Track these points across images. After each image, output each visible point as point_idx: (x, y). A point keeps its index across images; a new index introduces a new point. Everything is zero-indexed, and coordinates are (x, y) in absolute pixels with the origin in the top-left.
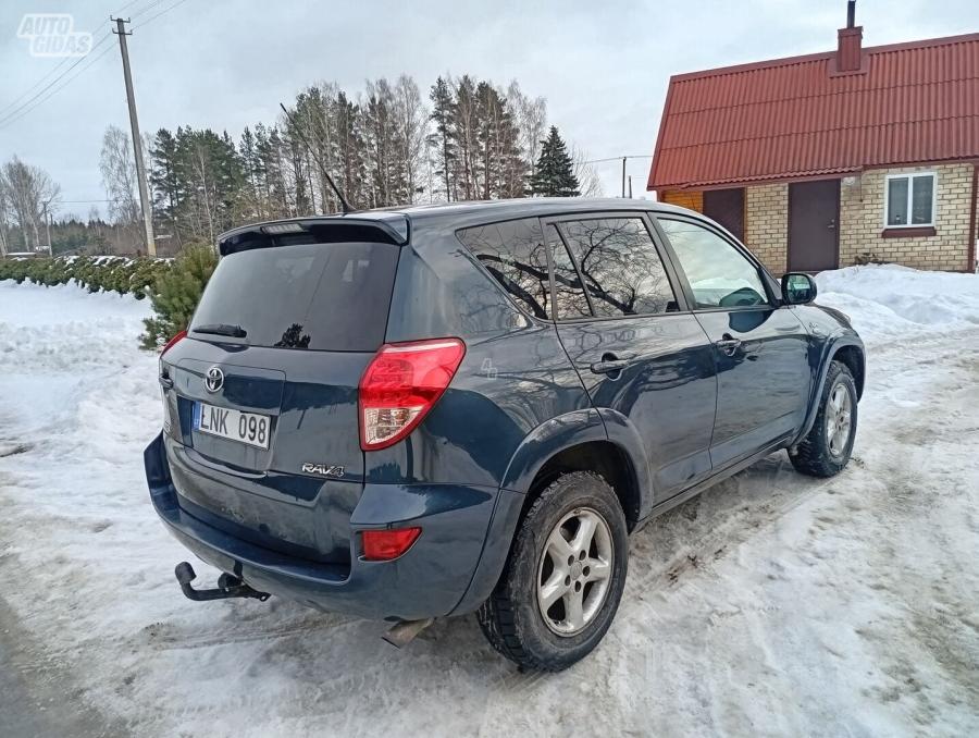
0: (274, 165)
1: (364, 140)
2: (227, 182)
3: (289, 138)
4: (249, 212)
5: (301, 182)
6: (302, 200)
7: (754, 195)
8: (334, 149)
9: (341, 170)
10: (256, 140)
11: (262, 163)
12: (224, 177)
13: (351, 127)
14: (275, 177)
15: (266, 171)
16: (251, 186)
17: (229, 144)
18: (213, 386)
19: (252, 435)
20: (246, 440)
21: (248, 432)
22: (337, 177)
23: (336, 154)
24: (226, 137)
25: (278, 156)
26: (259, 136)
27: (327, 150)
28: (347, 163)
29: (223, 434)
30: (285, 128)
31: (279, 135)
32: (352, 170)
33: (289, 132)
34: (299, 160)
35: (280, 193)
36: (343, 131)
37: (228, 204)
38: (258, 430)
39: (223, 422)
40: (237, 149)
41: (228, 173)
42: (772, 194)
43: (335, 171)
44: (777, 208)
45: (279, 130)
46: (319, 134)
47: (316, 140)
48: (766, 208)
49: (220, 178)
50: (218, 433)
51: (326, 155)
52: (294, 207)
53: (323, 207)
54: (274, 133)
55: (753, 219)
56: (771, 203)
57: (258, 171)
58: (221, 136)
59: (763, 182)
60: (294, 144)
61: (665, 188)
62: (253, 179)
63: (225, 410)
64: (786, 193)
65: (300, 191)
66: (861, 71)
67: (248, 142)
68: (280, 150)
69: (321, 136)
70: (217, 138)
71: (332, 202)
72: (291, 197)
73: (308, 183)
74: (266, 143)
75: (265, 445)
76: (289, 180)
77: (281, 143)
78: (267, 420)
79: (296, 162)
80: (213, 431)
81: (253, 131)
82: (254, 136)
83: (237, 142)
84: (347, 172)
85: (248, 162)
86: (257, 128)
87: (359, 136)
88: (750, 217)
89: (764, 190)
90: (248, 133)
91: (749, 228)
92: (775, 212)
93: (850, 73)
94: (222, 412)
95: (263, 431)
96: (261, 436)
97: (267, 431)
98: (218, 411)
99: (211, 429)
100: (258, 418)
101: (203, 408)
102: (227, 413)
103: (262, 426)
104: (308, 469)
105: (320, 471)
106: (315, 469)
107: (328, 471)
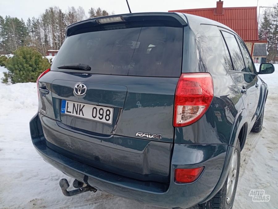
0: (38, 30)
1: (67, 24)
2: (22, 34)
3: (43, 22)
4: (29, 44)
5: (46, 36)
6: (46, 41)
8: (57, 27)
9: (59, 33)
10: (32, 22)
11: (34, 29)
12: (21, 33)
13: (63, 20)
14: (38, 34)
15: (35, 32)
16: (30, 36)
17: (23, 22)
18: (79, 93)
19: (101, 117)
20: (97, 119)
21: (98, 115)
22: (58, 35)
23: (58, 28)
24: (22, 20)
25: (39, 27)
26: (33, 21)
27: (55, 27)
28: (61, 31)
29: (81, 116)
30: (42, 19)
31: (40, 21)
32: (63, 33)
33: (43, 20)
34: (46, 29)
35: (39, 39)
36: (60, 21)
37: (23, 41)
38: (105, 115)
39: (81, 110)
40: (26, 24)
41: (22, 32)
43: (57, 33)
45: (39, 19)
46: (52, 21)
47: (52, 23)
49: (20, 33)
50: (78, 115)
51: (54, 28)
52: (44, 43)
53: (53, 44)
54: (38, 20)
57: (32, 32)
58: (20, 20)
60: (44, 24)
62: (31, 34)
63: (82, 105)
65: (46, 38)
67: (29, 22)
68: (40, 26)
69: (53, 22)
70: (19, 20)
71: (56, 43)
72: (43, 40)
73: (48, 36)
74: (35, 23)
75: (110, 122)
76: (42, 35)
77: (40, 24)
78: (111, 110)
79: (45, 30)
80: (75, 114)
81: (31, 19)
82: (31, 21)
83: (26, 22)
84: (61, 34)
85: (29, 29)
86: (33, 18)
87: (65, 23)
90: (29, 20)
93: (220, 14)
94: (80, 105)
95: (109, 115)
96: (108, 118)
97: (111, 116)
98: (78, 105)
99: (73, 113)
100: (105, 109)
101: (68, 103)
102: (84, 106)
103: (108, 113)
104: (139, 135)
105: (147, 136)
106: (144, 135)
107: (152, 137)
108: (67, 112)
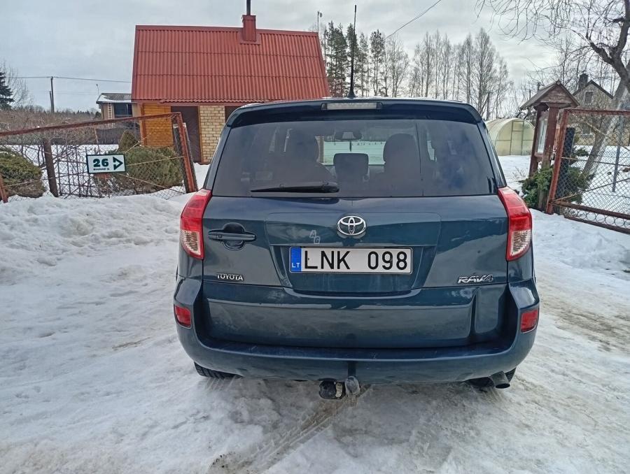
7: (204, 111)
19: (388, 265)
20: (380, 270)
39: (341, 260)
42: (216, 112)
44: (219, 121)
48: (212, 121)
50: (335, 270)
55: (204, 127)
56: (215, 118)
59: (210, 103)
61: (145, 102)
63: (343, 251)
64: (224, 112)
66: (257, 43)
75: (408, 270)
80: (328, 269)
88: (202, 125)
89: (210, 109)
91: (202, 132)
92: (218, 124)
93: (251, 43)
94: (339, 253)
95: (404, 261)
96: (402, 264)
97: (409, 260)
98: (333, 252)
99: (322, 267)
100: (395, 252)
101: (306, 252)
102: (348, 252)
103: (402, 257)
104: (463, 281)
105: (475, 280)
106: (470, 280)
107: (481, 280)
108: (306, 267)
